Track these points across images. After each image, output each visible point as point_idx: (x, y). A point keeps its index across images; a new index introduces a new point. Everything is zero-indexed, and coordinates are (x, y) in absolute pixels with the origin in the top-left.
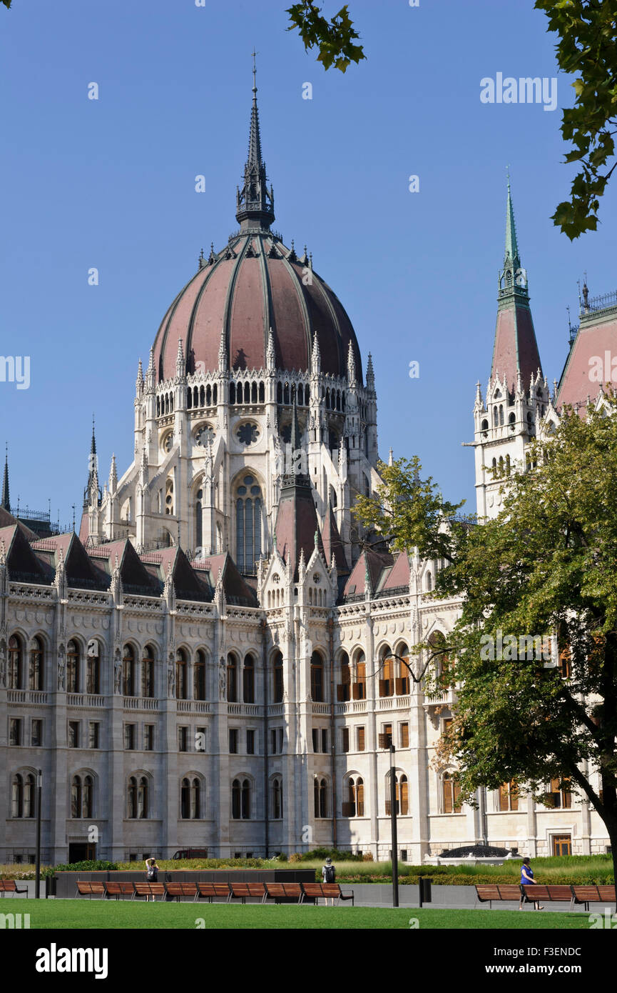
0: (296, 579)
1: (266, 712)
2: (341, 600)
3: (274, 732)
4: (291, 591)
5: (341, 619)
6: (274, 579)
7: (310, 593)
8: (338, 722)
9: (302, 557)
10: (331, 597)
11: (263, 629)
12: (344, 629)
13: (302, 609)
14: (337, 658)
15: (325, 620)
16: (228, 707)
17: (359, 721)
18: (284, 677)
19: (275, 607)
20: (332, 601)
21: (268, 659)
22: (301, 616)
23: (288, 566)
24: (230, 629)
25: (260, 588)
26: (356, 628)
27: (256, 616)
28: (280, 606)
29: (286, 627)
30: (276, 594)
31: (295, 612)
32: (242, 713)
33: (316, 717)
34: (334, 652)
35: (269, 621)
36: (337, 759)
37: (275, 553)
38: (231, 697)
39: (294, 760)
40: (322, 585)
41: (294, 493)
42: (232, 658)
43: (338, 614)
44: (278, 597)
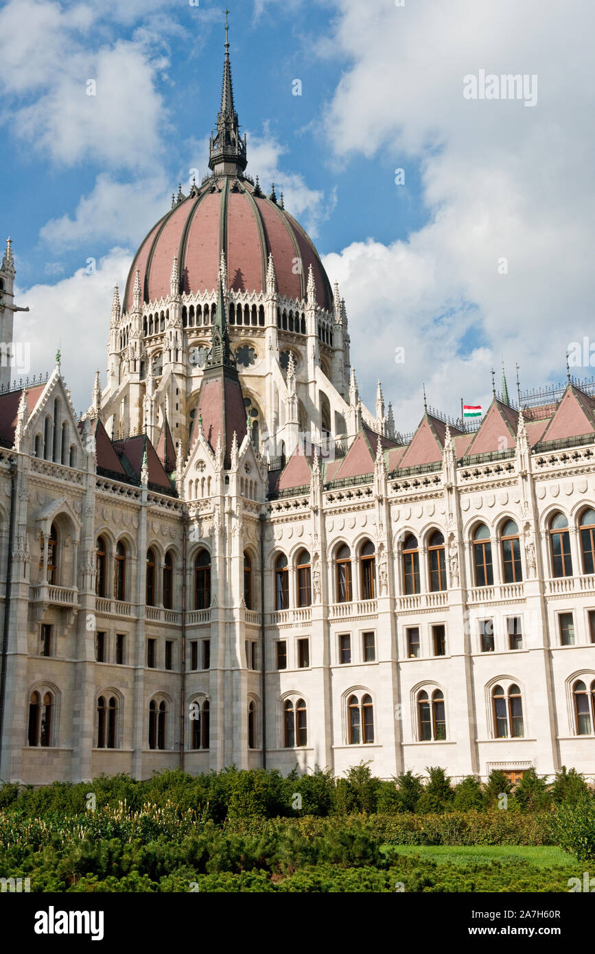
0: (227, 465)
1: (184, 622)
2: (273, 494)
3: (194, 645)
4: (222, 480)
5: (274, 515)
6: (197, 467)
7: (242, 483)
8: (269, 634)
9: (234, 442)
10: (262, 490)
11: (185, 521)
12: (276, 528)
13: (234, 500)
14: (270, 564)
15: (256, 516)
16: (147, 611)
17: (301, 632)
18: (213, 578)
19: (200, 497)
20: (264, 495)
21: (188, 558)
22: (234, 508)
23: (219, 451)
24: (151, 519)
25: (180, 477)
26: (299, 524)
27: (176, 507)
28: (206, 496)
29: (216, 519)
30: (200, 483)
31: (227, 502)
32: (162, 620)
33: (247, 626)
34: (266, 554)
35: (192, 514)
36: (269, 678)
37: (200, 437)
38: (150, 600)
39: (224, 677)
40: (254, 476)
41: (222, 373)
42: (151, 554)
43: (270, 510)
44: (203, 486)
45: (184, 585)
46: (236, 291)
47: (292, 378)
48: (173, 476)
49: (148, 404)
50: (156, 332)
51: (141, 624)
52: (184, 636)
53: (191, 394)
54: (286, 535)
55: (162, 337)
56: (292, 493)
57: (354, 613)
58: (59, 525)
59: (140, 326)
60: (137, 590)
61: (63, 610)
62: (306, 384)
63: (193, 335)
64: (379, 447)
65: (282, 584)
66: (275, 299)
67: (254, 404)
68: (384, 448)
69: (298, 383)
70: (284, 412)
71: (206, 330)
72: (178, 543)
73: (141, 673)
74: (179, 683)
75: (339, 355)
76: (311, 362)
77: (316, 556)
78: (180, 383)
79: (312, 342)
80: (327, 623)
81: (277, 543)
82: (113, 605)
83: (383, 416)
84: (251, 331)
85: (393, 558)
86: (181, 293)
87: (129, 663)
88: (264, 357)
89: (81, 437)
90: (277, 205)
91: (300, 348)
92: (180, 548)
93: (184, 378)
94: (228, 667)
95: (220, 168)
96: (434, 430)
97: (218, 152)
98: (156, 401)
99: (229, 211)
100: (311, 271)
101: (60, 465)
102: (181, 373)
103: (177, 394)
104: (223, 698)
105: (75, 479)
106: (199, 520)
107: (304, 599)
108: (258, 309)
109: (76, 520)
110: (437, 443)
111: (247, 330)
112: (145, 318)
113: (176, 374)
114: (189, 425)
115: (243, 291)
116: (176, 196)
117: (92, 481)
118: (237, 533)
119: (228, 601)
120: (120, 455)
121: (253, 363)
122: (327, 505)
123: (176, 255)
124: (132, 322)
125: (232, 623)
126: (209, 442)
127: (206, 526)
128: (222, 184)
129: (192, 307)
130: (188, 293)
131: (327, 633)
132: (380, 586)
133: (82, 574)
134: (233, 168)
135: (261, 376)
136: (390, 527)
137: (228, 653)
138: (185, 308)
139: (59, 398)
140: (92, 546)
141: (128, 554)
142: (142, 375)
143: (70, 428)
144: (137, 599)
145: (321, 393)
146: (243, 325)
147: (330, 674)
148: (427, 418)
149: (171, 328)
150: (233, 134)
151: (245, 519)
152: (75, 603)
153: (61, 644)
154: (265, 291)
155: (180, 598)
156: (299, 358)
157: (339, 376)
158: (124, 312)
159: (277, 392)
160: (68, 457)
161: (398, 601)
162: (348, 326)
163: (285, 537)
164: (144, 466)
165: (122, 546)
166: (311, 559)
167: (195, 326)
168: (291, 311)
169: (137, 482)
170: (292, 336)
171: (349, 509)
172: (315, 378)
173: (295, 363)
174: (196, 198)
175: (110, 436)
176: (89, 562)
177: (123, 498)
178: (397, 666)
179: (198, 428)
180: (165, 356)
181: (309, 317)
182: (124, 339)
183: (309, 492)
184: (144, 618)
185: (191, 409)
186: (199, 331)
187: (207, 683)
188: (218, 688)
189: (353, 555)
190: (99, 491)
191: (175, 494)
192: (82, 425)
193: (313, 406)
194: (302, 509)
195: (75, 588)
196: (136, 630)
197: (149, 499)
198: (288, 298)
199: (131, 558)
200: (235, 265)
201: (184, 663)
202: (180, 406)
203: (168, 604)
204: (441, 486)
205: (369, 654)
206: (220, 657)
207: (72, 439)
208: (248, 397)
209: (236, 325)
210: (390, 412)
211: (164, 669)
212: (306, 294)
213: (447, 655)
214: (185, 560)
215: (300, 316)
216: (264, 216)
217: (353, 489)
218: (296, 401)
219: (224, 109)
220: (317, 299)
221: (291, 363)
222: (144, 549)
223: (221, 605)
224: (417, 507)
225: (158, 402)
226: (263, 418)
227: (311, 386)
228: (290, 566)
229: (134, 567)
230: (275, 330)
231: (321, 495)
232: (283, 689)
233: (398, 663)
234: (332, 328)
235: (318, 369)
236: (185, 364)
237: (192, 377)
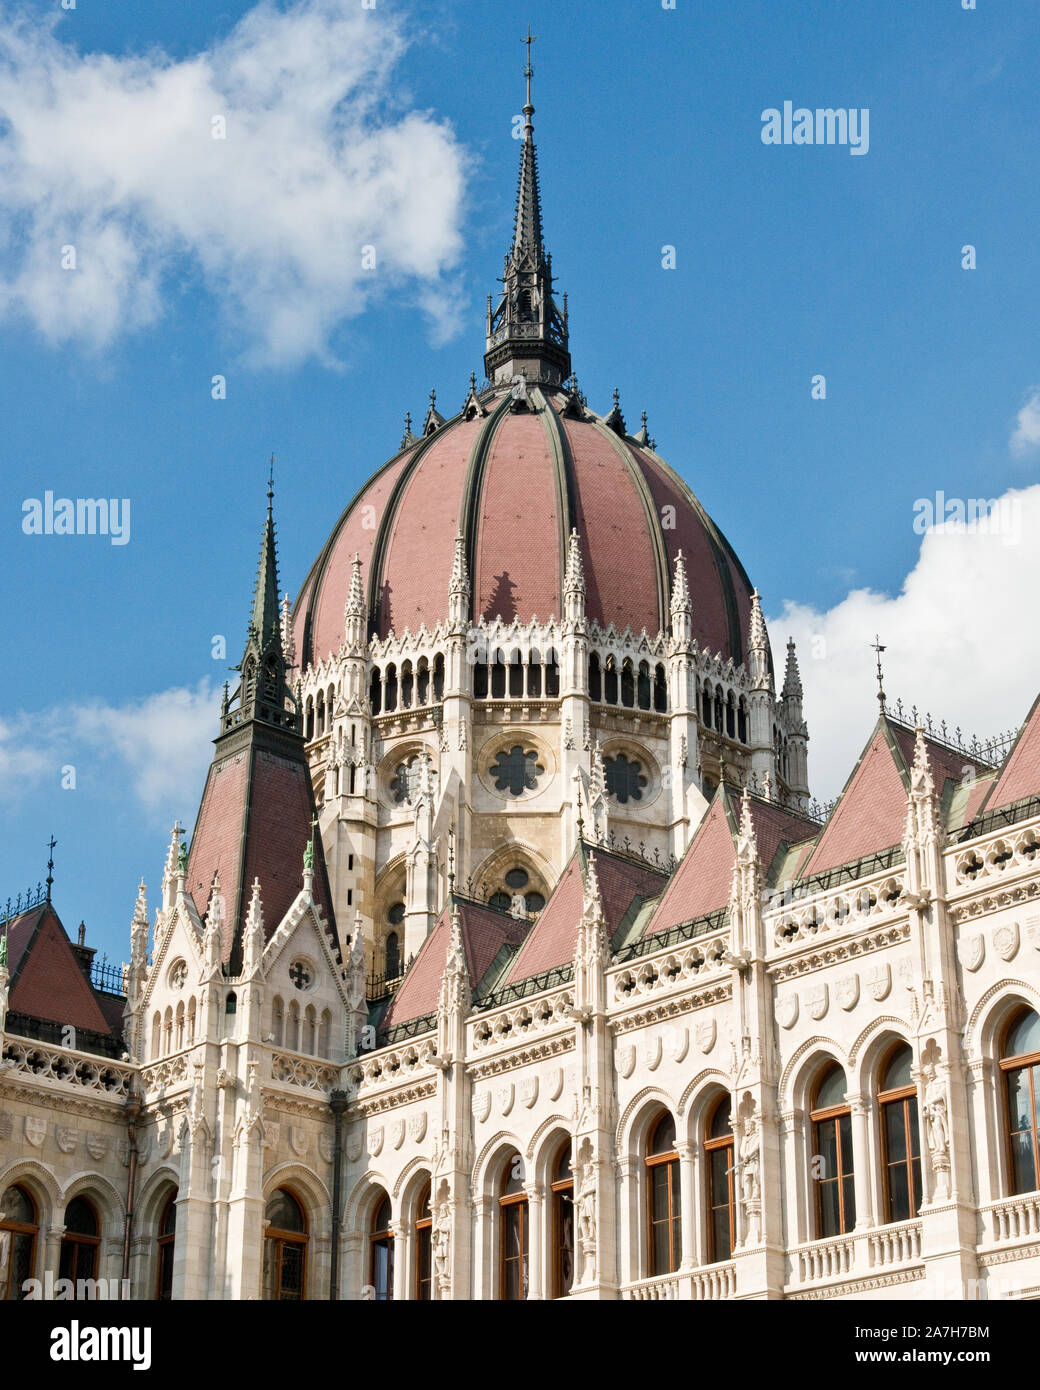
53: (387, 867)
62: (668, 829)
63: (395, 731)
66: (581, 630)
67: (534, 883)
71: (422, 718)
76: (677, 775)
78: (358, 843)
79: (680, 731)
84: (525, 710)
86: (368, 639)
88: (557, 770)
93: (370, 831)
99: (492, 450)
100: (680, 565)
102: (361, 818)
103: (351, 868)
108: (542, 659)
111: (516, 710)
113: (347, 821)
114: (383, 940)
115: (508, 622)
121: (534, 786)
123: (366, 556)
129: (391, 668)
130: (383, 637)
135: (549, 815)
138: (376, 671)
146: (507, 698)
154: (559, 616)
156: (651, 771)
162: (804, 702)
167: (397, 710)
168: (628, 660)
170: (631, 717)
172: (685, 811)
180: (327, 783)
181: (675, 671)
185: (391, 901)
186: (405, 720)
198: (620, 630)
200: (495, 562)
202: (359, 896)
208: (520, 865)
209: (489, 698)
212: (668, 618)
215: (652, 672)
216: (577, 455)
220: (697, 630)
227: (679, 830)
230: (581, 703)
234: (742, 699)
236: (373, 797)
237: (389, 829)
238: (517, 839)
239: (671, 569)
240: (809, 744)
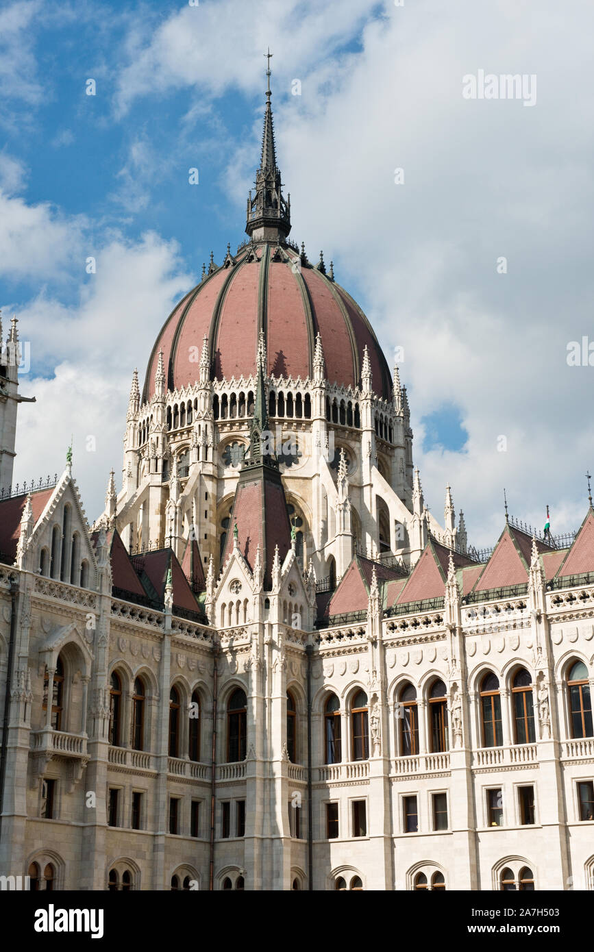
0: (267, 586)
1: (213, 777)
2: (322, 621)
3: (226, 806)
4: (261, 603)
5: (324, 646)
6: (232, 588)
7: (285, 607)
8: (316, 794)
9: (276, 557)
10: (311, 614)
11: (215, 653)
12: (326, 662)
13: (275, 628)
14: (318, 706)
15: (302, 648)
16: (170, 763)
17: (357, 792)
18: (249, 723)
19: (234, 624)
20: (312, 622)
21: (220, 699)
22: (275, 638)
23: (258, 568)
24: (175, 650)
25: (210, 600)
26: (352, 658)
27: (205, 636)
28: (241, 623)
29: (254, 650)
30: (234, 607)
31: (266, 631)
32: (187, 775)
33: (290, 784)
34: (313, 694)
35: (224, 645)
36: (317, 850)
37: (235, 552)
38: (174, 751)
39: (262, 847)
40: (299, 599)
41: (262, 475)
42: (175, 693)
43: (319, 640)
44: (238, 611)
45: (214, 732)
46: (277, 377)
47: (343, 481)
48: (201, 598)
49: (172, 510)
50: (182, 426)
51: (163, 779)
52: (213, 795)
53: (223, 499)
54: (339, 670)
55: (189, 431)
56: (345, 620)
57: (422, 769)
58: (67, 658)
59: (163, 418)
60: (158, 739)
61: (69, 762)
62: (361, 488)
63: (226, 429)
64: (451, 565)
65: (333, 731)
67: (297, 511)
68: (457, 566)
69: (351, 487)
70: (334, 521)
71: (242, 423)
72: (207, 679)
73: (161, 841)
74: (207, 854)
75: (400, 453)
76: (366, 461)
77: (375, 698)
78: (210, 486)
79: (367, 438)
80: (389, 781)
81: (327, 681)
82: (129, 756)
83: (453, 527)
84: (295, 424)
85: (469, 702)
86: (211, 379)
87: (148, 829)
88: (310, 456)
89: (94, 551)
90: (326, 276)
91: (353, 444)
92: (210, 686)
93: (215, 480)
94: (268, 834)
95: (259, 233)
96: (518, 545)
97: (257, 215)
98: (182, 507)
99: (269, 284)
100: (366, 353)
101: (69, 584)
102: (212, 474)
103: (206, 499)
104: (261, 873)
105: (86, 601)
106: (234, 652)
107: (360, 750)
108: (303, 398)
109: (87, 652)
110: (521, 561)
111: (290, 423)
112: (169, 408)
113: (205, 475)
114: (219, 535)
115: (286, 377)
116: (207, 266)
117: (107, 604)
118: (279, 668)
119: (267, 752)
120: (140, 573)
121: (297, 463)
122: (388, 636)
123: (206, 334)
124: (154, 413)
125: (272, 780)
126: (245, 558)
127: (241, 659)
128: (261, 252)
129: (225, 396)
130: (220, 380)
131: (388, 794)
132: (454, 736)
133: (93, 717)
134: (274, 232)
135: (306, 478)
136: (465, 663)
137: (267, 816)
138: (216, 397)
139: (69, 504)
140: (105, 683)
141: (147, 693)
142: (165, 476)
143: (82, 540)
144: (158, 748)
145: (379, 498)
146: (286, 417)
147: (393, 846)
148: (508, 531)
149: (200, 421)
150: (274, 195)
151: (288, 651)
152: (83, 753)
153: (65, 803)
154: (312, 378)
155: (209, 748)
156: (352, 458)
157: (401, 479)
158: (144, 401)
159: (326, 498)
160: (78, 575)
161: (475, 755)
162: (410, 418)
163: (337, 673)
164: (168, 586)
165: (141, 683)
166: (369, 702)
167: (228, 419)
168: (343, 401)
169: (160, 605)
170: (344, 430)
171: (415, 641)
172: (371, 480)
173: (348, 463)
174: (231, 268)
175: (128, 550)
176: (101, 703)
177: (143, 625)
178: (475, 836)
179: (233, 540)
180: (192, 455)
181: (364, 408)
182: (143, 433)
183: (365, 619)
184: (166, 772)
185: (223, 516)
186: (232, 424)
187: (241, 854)
188: (256, 861)
189: (420, 697)
190: (115, 616)
191: (204, 620)
192: (96, 536)
193: (369, 514)
194: (357, 640)
195: (85, 735)
196: (156, 787)
197: (173, 626)
198: (340, 386)
199: (151, 699)
200: (277, 345)
201: (213, 829)
202: (210, 514)
203: (195, 755)
204: (527, 613)
205: (440, 821)
206: (258, 822)
207: (84, 554)
208: (292, 503)
209: (277, 417)
210: (462, 521)
211: (189, 836)
212: (361, 380)
213: (537, 824)
214: (215, 700)
215: (353, 407)
216: (311, 289)
217: (420, 616)
218: (348, 508)
219: (264, 166)
220: (373, 387)
221: (342, 463)
222: (167, 686)
223: (259, 757)
224: (497, 641)
225: (183, 509)
226: (308, 529)
227: (366, 490)
228: (343, 709)
229: (154, 709)
230: (323, 423)
231: (381, 623)
232: (335, 864)
233: (476, 833)
234: (391, 421)
235: (375, 469)
236: (216, 463)
237: (224, 479)
238: (290, 490)
239: (361, 355)
240: (413, 440)
